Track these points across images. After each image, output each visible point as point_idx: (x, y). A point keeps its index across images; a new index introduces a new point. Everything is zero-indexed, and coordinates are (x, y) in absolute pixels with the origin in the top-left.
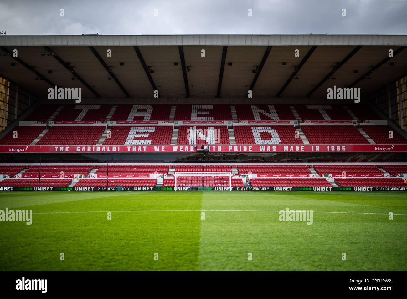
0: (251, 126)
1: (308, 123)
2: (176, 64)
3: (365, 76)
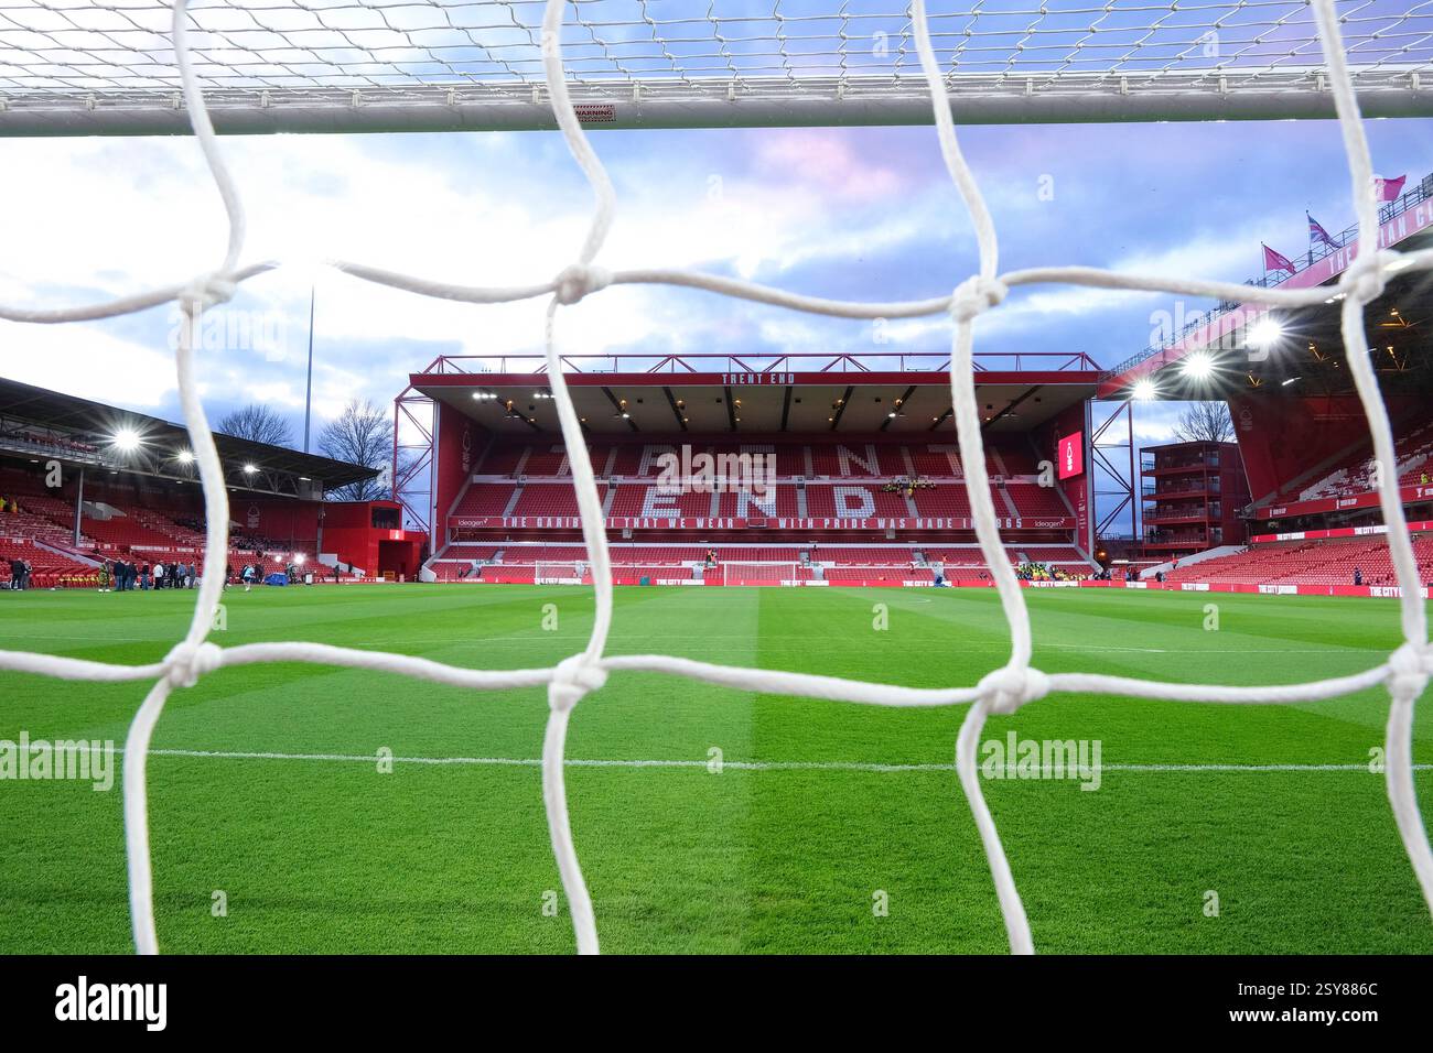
0: (833, 485)
1: (924, 481)
2: (719, 401)
3: (1004, 412)
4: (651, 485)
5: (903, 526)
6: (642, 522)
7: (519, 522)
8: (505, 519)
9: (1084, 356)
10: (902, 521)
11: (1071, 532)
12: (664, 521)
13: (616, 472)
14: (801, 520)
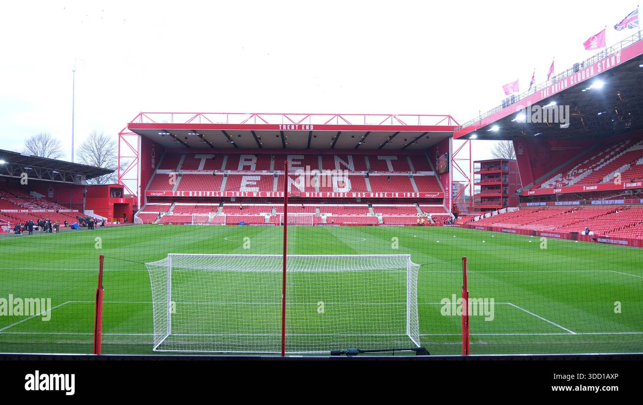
3: (412, 142)
4: (244, 175)
5: (364, 196)
6: (240, 193)
7: (181, 193)
8: (174, 192)
9: (450, 117)
10: (364, 193)
11: (442, 199)
12: (251, 193)
13: (227, 169)
14: (316, 193)
